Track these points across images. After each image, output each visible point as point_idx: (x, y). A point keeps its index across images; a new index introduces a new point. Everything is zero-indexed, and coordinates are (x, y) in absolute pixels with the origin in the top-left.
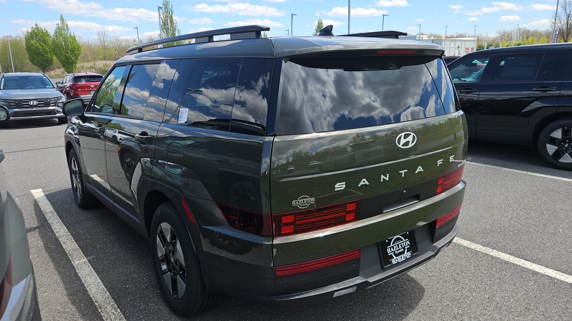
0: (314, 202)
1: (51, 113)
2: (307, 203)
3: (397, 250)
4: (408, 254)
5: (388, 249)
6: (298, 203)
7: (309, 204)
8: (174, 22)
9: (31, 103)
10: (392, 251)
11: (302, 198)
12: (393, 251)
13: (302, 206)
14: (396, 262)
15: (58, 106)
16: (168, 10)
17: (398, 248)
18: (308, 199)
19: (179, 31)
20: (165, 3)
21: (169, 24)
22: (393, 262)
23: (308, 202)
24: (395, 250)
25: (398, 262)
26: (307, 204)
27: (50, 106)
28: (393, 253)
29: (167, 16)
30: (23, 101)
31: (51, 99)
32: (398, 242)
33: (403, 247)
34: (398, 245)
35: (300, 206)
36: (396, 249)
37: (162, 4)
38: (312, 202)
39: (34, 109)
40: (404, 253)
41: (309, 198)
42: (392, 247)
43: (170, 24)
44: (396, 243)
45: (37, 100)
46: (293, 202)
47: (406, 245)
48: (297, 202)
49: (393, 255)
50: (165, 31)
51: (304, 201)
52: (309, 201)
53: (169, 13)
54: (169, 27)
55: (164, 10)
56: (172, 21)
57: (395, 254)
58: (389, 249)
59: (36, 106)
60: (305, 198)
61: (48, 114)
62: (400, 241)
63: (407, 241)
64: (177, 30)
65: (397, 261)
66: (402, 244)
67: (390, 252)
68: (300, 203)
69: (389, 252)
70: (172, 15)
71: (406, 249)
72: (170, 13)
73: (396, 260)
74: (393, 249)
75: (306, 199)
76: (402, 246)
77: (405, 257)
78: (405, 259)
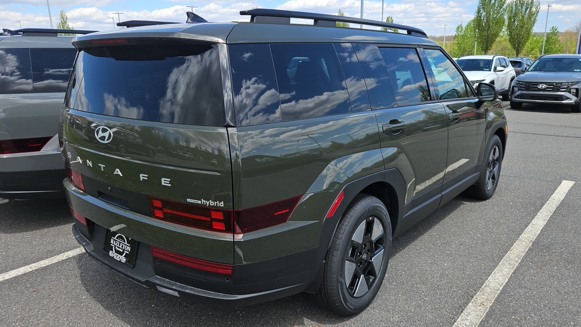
1: (557, 99)
3: (118, 247)
4: (124, 258)
5: (112, 239)
9: (540, 86)
12: (115, 244)
14: (112, 255)
15: (570, 92)
22: (110, 254)
25: (113, 257)
27: (559, 91)
28: (114, 246)
30: (533, 84)
31: (562, 84)
32: (120, 240)
34: (120, 243)
36: (117, 245)
39: (541, 93)
40: (122, 255)
42: (116, 241)
44: (119, 240)
45: (547, 84)
47: (126, 249)
49: (113, 248)
57: (115, 248)
59: (544, 90)
61: (556, 99)
62: (123, 241)
63: (129, 247)
65: (113, 255)
69: (112, 242)
71: (125, 253)
76: (123, 246)
78: (119, 260)
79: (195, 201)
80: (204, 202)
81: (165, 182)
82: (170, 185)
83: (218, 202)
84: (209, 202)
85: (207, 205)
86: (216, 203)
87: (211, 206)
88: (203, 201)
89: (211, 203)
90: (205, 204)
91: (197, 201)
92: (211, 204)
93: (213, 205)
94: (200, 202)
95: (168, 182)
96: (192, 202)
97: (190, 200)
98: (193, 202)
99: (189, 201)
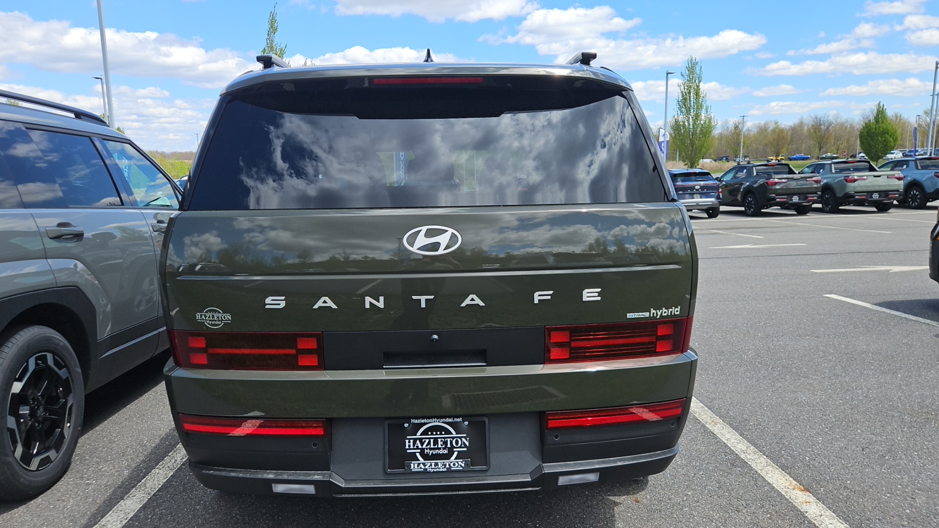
0: (229, 320)
2: (219, 321)
3: (431, 449)
4: (457, 462)
5: (407, 441)
6: (204, 319)
7: (222, 323)
8: (702, 95)
10: (417, 447)
11: (210, 311)
12: (420, 447)
13: (212, 325)
14: (421, 468)
16: (693, 77)
17: (434, 445)
18: (220, 315)
19: (707, 110)
20: (690, 66)
21: (692, 99)
22: (412, 468)
23: (220, 319)
24: (424, 447)
25: (425, 469)
26: (219, 323)
28: (419, 451)
29: (690, 86)
32: (437, 435)
33: (449, 446)
34: (436, 439)
35: (209, 324)
36: (427, 446)
37: (685, 68)
38: (226, 320)
40: (449, 459)
41: (221, 313)
42: (421, 440)
43: (694, 98)
44: (433, 435)
46: (197, 315)
47: (457, 444)
48: (203, 316)
49: (418, 455)
50: (683, 109)
51: (213, 317)
52: (221, 317)
53: (695, 80)
54: (692, 104)
55: (686, 77)
56: (697, 94)
57: (422, 453)
58: (412, 441)
60: (216, 311)
62: (443, 433)
63: (464, 439)
64: (705, 108)
65: (423, 467)
66: (449, 440)
67: (412, 447)
68: (207, 319)
69: (409, 446)
70: (699, 84)
71: (457, 453)
72: (697, 81)
73: (422, 465)
74: (422, 444)
75: (215, 313)
76: (445, 443)
77: (448, 466)
78: (445, 470)
79: (641, 314)
80: (653, 313)
81: (590, 295)
82: (599, 298)
83: (674, 308)
84: (661, 311)
85: (658, 317)
86: (670, 310)
87: (664, 316)
88: (653, 311)
89: (663, 312)
90: (655, 315)
91: (644, 313)
92: (664, 314)
93: (666, 314)
94: (647, 314)
95: (597, 294)
96: (635, 317)
97: (631, 314)
98: (638, 317)
99: (631, 317)
